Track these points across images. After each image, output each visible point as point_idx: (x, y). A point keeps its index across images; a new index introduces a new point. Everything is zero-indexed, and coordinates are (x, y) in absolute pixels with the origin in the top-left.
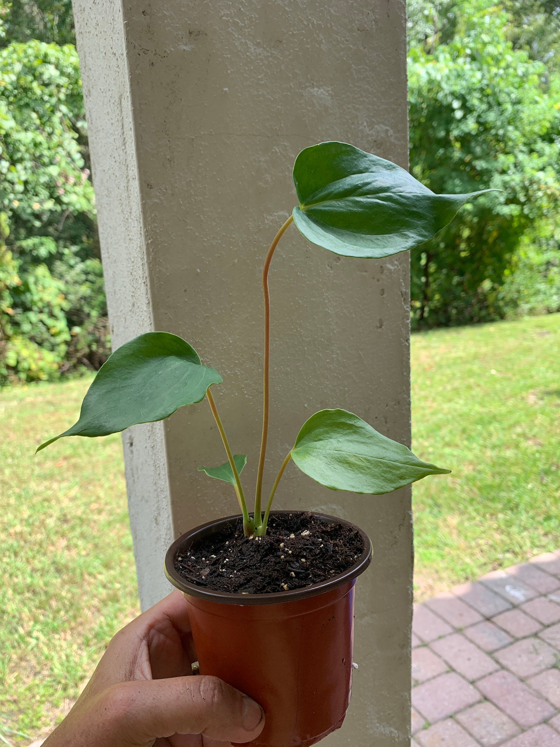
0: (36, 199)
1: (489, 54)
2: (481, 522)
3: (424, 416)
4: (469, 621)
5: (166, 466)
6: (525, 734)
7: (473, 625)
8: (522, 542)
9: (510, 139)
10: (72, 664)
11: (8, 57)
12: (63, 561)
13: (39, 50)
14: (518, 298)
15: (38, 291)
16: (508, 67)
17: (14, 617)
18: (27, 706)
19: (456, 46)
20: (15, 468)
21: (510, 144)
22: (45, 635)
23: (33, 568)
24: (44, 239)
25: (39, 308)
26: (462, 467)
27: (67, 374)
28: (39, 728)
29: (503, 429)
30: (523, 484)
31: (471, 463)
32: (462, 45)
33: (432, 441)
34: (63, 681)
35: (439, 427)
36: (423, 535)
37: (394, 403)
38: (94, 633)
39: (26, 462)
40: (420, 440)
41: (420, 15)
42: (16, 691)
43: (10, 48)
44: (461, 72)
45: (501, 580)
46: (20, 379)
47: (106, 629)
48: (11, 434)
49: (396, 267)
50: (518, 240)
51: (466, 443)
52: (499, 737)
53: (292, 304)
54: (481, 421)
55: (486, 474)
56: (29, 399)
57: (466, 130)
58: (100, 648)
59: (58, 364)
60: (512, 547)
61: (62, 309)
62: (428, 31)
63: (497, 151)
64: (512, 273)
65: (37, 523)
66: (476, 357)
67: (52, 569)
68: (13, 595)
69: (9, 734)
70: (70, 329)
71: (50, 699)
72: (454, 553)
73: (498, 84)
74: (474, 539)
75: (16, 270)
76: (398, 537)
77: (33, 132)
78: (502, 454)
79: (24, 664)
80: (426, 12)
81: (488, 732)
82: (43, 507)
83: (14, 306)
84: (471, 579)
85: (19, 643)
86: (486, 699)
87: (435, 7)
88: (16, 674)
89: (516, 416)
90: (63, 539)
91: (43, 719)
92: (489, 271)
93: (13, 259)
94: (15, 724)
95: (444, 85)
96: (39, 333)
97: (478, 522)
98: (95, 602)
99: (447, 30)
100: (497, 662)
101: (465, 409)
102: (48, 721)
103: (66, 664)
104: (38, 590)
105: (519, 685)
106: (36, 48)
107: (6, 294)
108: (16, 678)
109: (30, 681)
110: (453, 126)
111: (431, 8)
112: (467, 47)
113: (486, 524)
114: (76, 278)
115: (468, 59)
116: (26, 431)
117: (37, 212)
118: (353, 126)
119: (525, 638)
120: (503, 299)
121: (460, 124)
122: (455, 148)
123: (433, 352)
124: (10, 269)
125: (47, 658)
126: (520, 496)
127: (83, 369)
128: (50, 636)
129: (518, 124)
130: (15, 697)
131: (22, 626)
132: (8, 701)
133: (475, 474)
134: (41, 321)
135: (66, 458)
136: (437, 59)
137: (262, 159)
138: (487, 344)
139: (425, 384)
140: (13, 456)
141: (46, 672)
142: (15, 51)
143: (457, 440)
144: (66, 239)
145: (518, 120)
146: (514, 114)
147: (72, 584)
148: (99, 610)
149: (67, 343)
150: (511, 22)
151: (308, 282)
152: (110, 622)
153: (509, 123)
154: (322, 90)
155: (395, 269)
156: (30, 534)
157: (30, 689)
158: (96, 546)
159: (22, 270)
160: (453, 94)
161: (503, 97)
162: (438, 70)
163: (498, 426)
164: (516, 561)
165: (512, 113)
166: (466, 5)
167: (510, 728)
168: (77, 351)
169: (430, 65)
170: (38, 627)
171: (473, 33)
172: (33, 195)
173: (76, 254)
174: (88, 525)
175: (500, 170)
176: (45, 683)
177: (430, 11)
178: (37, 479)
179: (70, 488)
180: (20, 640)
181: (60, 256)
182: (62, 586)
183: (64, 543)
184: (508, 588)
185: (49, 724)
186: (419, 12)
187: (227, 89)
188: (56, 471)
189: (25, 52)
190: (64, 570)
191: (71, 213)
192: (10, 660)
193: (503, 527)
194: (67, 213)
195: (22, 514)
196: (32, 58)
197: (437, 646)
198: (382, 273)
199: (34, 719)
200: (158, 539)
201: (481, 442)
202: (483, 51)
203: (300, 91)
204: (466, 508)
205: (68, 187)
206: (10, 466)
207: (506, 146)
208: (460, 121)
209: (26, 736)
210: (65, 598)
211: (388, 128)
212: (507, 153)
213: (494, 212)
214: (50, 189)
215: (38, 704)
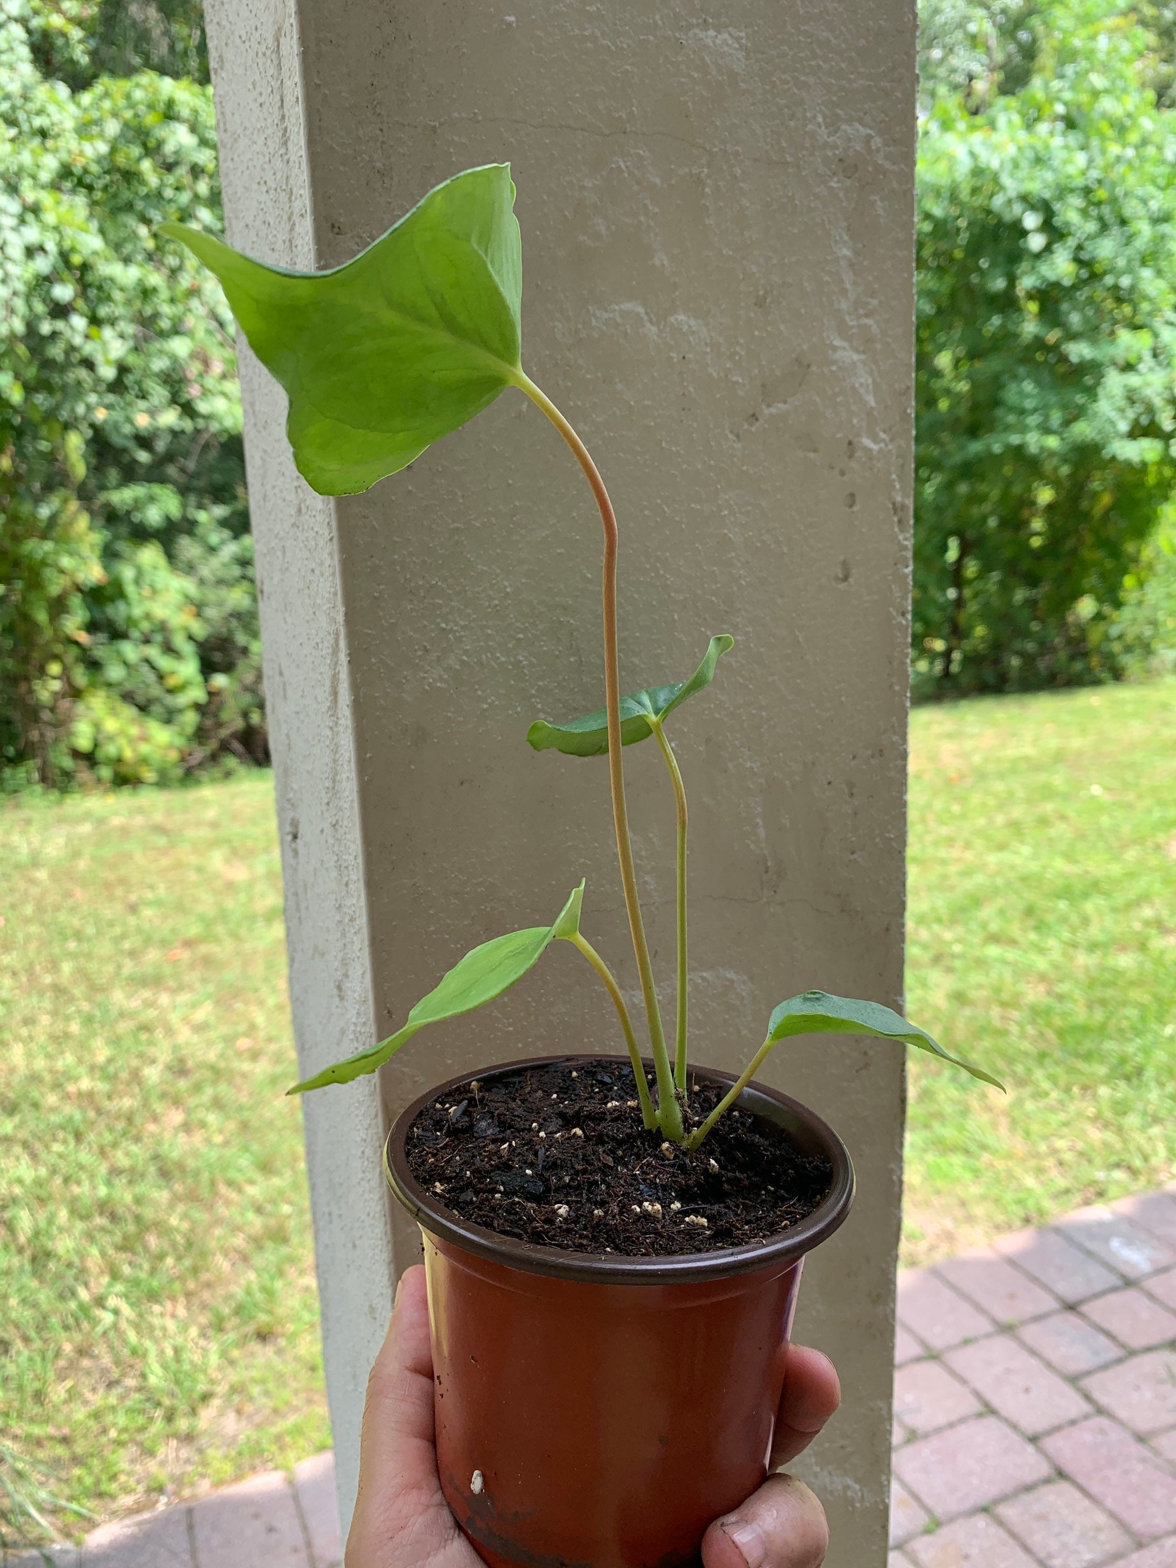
0: (142, 404)
1: (1104, 116)
2: (1061, 1102)
3: (945, 877)
4: (1029, 1309)
5: (360, 860)
6: (1145, 1552)
7: (1038, 1318)
8: (1147, 1148)
9: (1146, 298)
10: (186, 1367)
11: (92, 105)
12: (175, 1155)
13: (156, 92)
14: (1153, 637)
15: (142, 598)
16: (1144, 142)
17: (69, 1265)
18: (91, 1450)
19: (1033, 97)
20: (82, 961)
21: (1145, 306)
22: (132, 1305)
23: (112, 1165)
24: (156, 489)
25: (143, 633)
26: (1023, 987)
27: (197, 773)
28: (113, 1497)
29: (1114, 910)
30: (1154, 1026)
31: (1042, 978)
32: (1047, 94)
33: (960, 930)
34: (167, 1402)
35: (976, 901)
36: (936, 1125)
37: (869, 752)
38: (233, 1305)
39: (105, 948)
40: (936, 928)
41: (959, 35)
42: (68, 1418)
43: (98, 88)
44: (1042, 153)
45: (1101, 1224)
46: (99, 780)
47: (259, 1296)
48: (78, 891)
49: (882, 445)
50: (1155, 512)
51: (1033, 936)
52: (1088, 1557)
53: (647, 512)
54: (1066, 892)
55: (1075, 1001)
56: (117, 821)
57: (1051, 276)
58: (246, 1336)
59: (181, 751)
60: (1126, 1156)
61: (191, 638)
62: (976, 68)
63: (1115, 322)
64: (1141, 584)
65: (124, 1075)
66: (1059, 757)
67: (152, 1169)
68: (69, 1219)
69: (49, 1507)
70: (206, 680)
71: (139, 1437)
72: (1000, 1165)
73: (1123, 179)
74: (1045, 1138)
75: (98, 552)
76: (871, 1053)
77: (141, 266)
78: (1111, 961)
79: (86, 1363)
80: (972, 28)
81: (1064, 1546)
82: (137, 1042)
83: (92, 627)
84: (1035, 1221)
85: (77, 1320)
86: (1061, 1474)
87: (992, 16)
88: (68, 1384)
89: (1141, 884)
90: (177, 1108)
91: (123, 1478)
92: (1091, 580)
93: (91, 528)
94: (63, 1486)
95: (1006, 180)
96: (142, 686)
97: (1054, 1103)
98: (239, 1241)
99: (1017, 66)
100: (1088, 1398)
101: (1034, 866)
102: (132, 1482)
103: (173, 1366)
104: (120, 1211)
105: (1136, 1449)
106: (151, 89)
107: (76, 601)
108: (69, 1391)
109: (97, 1399)
110: (1024, 266)
111: (982, 19)
112: (1059, 99)
113: (1072, 1108)
114: (221, 573)
115: (1060, 126)
116: (108, 886)
117: (144, 433)
118: (792, 124)
119: (1149, 1349)
120: (1120, 637)
121: (1038, 263)
122: (1025, 313)
123: (969, 744)
124: (85, 550)
125: (134, 1352)
126: (1146, 1051)
127: (231, 762)
128: (143, 1307)
129: (1163, 264)
130: (66, 1431)
131: (86, 1285)
132: (51, 1438)
133: (1048, 1000)
134: (147, 661)
135: (189, 944)
136: (992, 125)
137: (588, 184)
138: (1083, 732)
139: (949, 812)
140: (78, 935)
141: (130, 1382)
142: (107, 94)
143: (1015, 930)
144: (200, 492)
145: (1162, 257)
146: (1156, 245)
147: (192, 1201)
148: (245, 1258)
149: (198, 707)
150: (1154, 50)
151: (685, 466)
152: (269, 1284)
153: (1144, 263)
154: (726, 36)
155: (880, 450)
156: (110, 1097)
157: (97, 1415)
158: (244, 1126)
159: (109, 555)
160: (1024, 198)
161: (1131, 208)
162: (994, 148)
163: (1102, 902)
164: (1134, 1187)
165: (1150, 241)
166: (1058, 11)
167: (1111, 1540)
168: (219, 725)
169: (977, 138)
170: (119, 1287)
171: (1069, 70)
172: (137, 397)
173: (224, 523)
174: (230, 1082)
175: (1121, 362)
176: (129, 1403)
177: (981, 25)
178: (128, 985)
179: (194, 1006)
180: (80, 1313)
181: (188, 526)
182: (172, 1205)
183: (177, 1117)
184: (1115, 1243)
185: (135, 1490)
186: (956, 28)
187: (512, 19)
188: (167, 970)
189: (128, 97)
190: (177, 1174)
191: (214, 435)
192: (58, 1354)
193: (1108, 1114)
194: (206, 436)
195: (94, 1055)
196: (142, 108)
197: (959, 1360)
198: (851, 456)
199: (104, 1478)
200: (343, 1032)
201: (1066, 935)
202: (1092, 109)
203: (677, 35)
204: (1029, 1071)
205: (210, 382)
206: (73, 956)
207: (1135, 311)
208: (1038, 256)
209: (84, 1511)
210: (177, 1230)
211: (871, 132)
212: (1136, 327)
213: (1106, 453)
214: (172, 386)
215: (111, 1447)
